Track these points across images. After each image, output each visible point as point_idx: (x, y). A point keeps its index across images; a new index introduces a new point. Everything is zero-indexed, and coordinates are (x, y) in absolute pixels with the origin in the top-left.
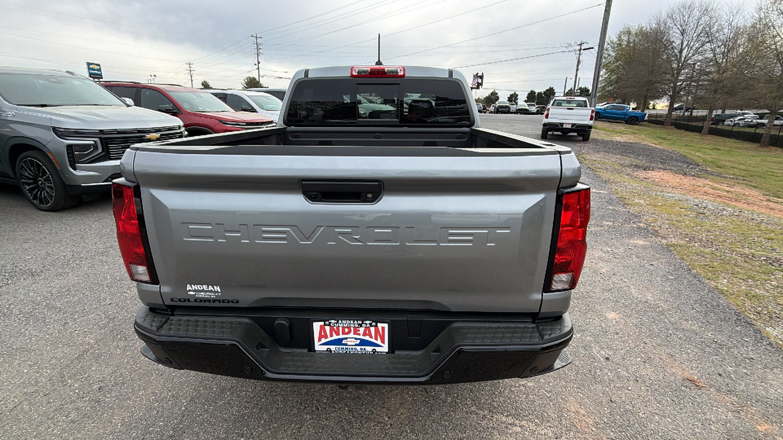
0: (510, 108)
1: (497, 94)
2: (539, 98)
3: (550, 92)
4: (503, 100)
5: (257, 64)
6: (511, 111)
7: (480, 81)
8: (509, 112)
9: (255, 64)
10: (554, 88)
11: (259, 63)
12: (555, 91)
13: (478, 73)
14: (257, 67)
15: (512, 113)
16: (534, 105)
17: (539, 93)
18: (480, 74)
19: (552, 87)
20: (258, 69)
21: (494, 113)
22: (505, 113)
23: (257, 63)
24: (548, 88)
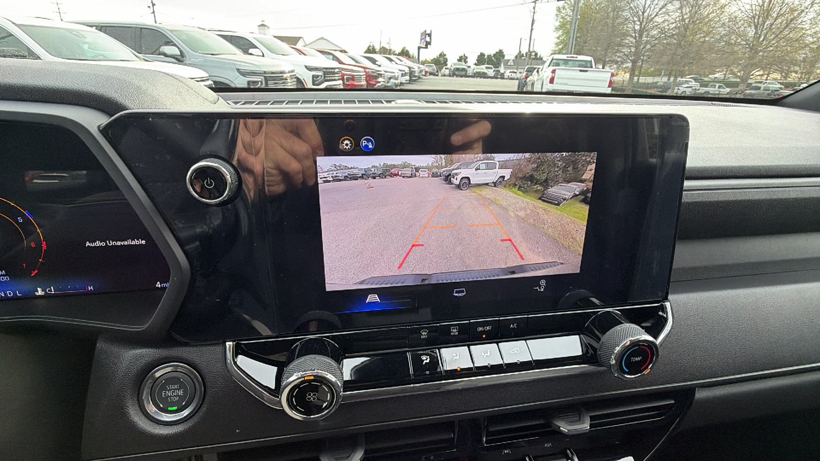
0: (467, 71)
1: (445, 55)
2: (489, 61)
3: (500, 54)
4: (452, 62)
5: (152, 7)
6: (468, 74)
7: (428, 39)
8: (466, 76)
9: (149, 7)
10: (503, 51)
11: (153, 5)
12: (504, 54)
13: (426, 31)
14: (152, 11)
15: (469, 76)
16: (491, 68)
17: (488, 56)
18: (428, 32)
19: (501, 49)
20: (153, 12)
21: (450, 76)
22: (461, 76)
23: (151, 5)
24: (498, 51)
